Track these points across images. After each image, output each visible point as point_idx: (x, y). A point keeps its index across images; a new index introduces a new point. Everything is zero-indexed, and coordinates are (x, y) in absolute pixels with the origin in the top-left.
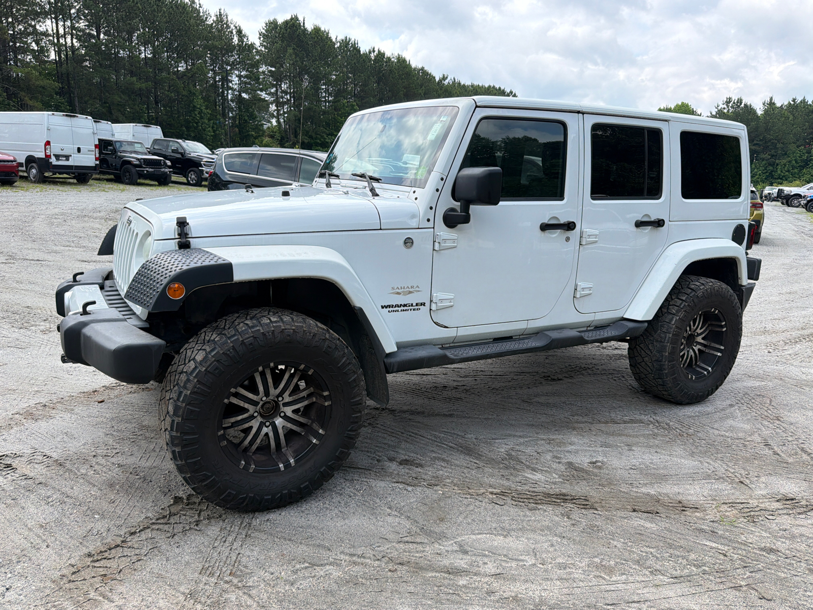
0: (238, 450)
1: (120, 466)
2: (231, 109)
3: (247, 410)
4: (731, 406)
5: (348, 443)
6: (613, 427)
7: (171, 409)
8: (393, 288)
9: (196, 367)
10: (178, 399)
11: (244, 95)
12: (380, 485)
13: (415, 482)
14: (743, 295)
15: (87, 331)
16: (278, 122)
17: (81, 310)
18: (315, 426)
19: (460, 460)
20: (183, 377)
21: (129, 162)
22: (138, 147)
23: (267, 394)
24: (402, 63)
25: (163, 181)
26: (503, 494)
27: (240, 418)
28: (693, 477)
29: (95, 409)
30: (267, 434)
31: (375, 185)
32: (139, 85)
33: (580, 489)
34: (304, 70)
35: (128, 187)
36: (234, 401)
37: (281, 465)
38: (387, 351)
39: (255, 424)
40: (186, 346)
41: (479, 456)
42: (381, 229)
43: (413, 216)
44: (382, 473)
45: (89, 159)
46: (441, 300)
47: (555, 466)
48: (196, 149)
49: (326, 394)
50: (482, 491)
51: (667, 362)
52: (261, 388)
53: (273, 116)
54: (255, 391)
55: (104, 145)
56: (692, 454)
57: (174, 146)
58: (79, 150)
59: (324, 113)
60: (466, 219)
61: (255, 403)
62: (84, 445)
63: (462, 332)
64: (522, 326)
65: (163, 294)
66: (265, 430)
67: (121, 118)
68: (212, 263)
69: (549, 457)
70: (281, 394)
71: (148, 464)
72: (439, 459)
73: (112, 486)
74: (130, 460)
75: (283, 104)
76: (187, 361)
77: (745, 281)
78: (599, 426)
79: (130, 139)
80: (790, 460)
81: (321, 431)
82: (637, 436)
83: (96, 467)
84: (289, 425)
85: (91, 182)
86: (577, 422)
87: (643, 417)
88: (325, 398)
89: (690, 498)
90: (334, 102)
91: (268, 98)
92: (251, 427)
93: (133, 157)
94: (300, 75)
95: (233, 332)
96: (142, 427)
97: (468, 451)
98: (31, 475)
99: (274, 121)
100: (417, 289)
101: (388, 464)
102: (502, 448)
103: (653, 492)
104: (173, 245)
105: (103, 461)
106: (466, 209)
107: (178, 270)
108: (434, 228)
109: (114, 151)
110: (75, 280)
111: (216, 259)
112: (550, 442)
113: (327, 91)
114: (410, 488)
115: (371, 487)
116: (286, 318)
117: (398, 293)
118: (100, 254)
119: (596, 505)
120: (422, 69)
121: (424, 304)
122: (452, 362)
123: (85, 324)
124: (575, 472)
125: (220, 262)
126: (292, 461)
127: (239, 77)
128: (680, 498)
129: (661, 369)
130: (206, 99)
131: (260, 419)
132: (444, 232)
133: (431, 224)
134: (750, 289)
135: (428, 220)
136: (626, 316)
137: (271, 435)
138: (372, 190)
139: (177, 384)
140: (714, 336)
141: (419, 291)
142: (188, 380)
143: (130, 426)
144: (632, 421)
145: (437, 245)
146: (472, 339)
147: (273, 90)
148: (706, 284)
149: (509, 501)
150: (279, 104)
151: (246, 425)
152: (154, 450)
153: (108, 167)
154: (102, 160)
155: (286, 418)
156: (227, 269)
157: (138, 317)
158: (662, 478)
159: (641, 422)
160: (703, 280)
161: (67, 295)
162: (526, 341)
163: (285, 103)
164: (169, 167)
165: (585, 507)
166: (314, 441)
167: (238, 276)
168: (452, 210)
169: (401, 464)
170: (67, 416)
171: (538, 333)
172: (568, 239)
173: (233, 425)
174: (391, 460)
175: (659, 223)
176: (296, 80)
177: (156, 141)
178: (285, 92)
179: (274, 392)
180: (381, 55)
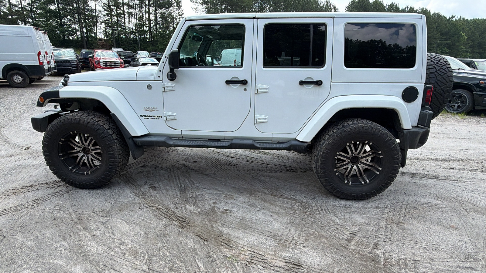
8: (144, 108)
26: (160, 209)
27: (74, 151)
38: (132, 135)
39: (80, 155)
42: (136, 80)
43: (152, 75)
51: (319, 169)
61: (79, 147)
63: (184, 133)
64: (222, 134)
69: (212, 202)
70: (89, 145)
77: (406, 126)
87: (302, 198)
92: (78, 156)
100: (156, 109)
103: (226, 232)
108: (162, 80)
112: (227, 196)
117: (147, 110)
119: (188, 227)
121: (161, 117)
125: (56, 90)
131: (82, 154)
132: (168, 83)
133: (160, 79)
135: (159, 77)
136: (297, 138)
137: (86, 160)
141: (157, 110)
145: (163, 88)
146: (192, 137)
149: (156, 213)
155: (92, 155)
165: (181, 226)
171: (233, 140)
172: (245, 89)
175: (318, 83)
179: (86, 144)
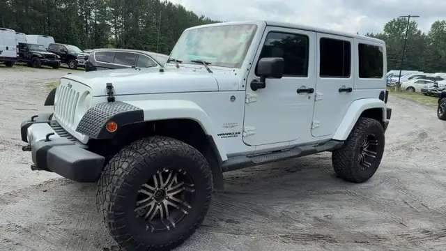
0: (144, 219)
1: (65, 230)
2: (91, 30)
3: (148, 196)
4: (381, 183)
5: (203, 212)
6: (328, 196)
7: (108, 197)
8: (224, 124)
9: (123, 172)
10: (113, 192)
11: (98, 22)
12: (219, 235)
13: (238, 232)
14: (385, 125)
15: (51, 151)
16: (116, 37)
17: (45, 138)
18: (185, 204)
19: (259, 218)
20: (115, 178)
21: (36, 56)
22: (41, 48)
23: (159, 186)
24: (181, 9)
25: (55, 66)
26: (286, 236)
27: (145, 201)
28: (378, 221)
29: (42, 196)
30: (159, 209)
31: (209, 67)
32: (40, 15)
33: (324, 231)
34: (130, 11)
35: (35, 69)
36: (143, 191)
37: (168, 227)
38: (223, 160)
39: (152, 204)
40: (113, 159)
41: (267, 216)
42: (218, 91)
43: (235, 84)
44: (219, 228)
45: (13, 53)
46: (249, 131)
47: (308, 219)
48: (74, 50)
49: (192, 185)
50: (275, 236)
52: (156, 183)
53: (113, 34)
54: (153, 185)
55: (21, 46)
56: (373, 209)
57: (61, 48)
58: (7, 48)
59: (141, 33)
60: (264, 86)
61: (153, 192)
62: (40, 218)
64: (286, 144)
65: (104, 129)
66: (158, 207)
67: (29, 32)
68: (132, 110)
69: (303, 214)
70: (166, 186)
71: (82, 228)
72: (246, 218)
73: (63, 243)
74: (71, 226)
75: (119, 28)
76: (116, 168)
77: (385, 120)
78: (323, 196)
79: (36, 43)
80: (419, 210)
81: (189, 207)
82: (341, 201)
83: (50, 232)
84: (171, 204)
85: (14, 66)
86: (311, 194)
87: (341, 190)
88: (192, 188)
89: (380, 233)
90: (146, 27)
91: (110, 24)
92: (151, 206)
93: (38, 53)
94: (128, 13)
95: (144, 151)
96: (74, 206)
97: (260, 213)
98: (10, 239)
99: (113, 37)
100: (236, 124)
101: (220, 223)
102: (278, 210)
103: (361, 231)
104: (105, 99)
105: (54, 228)
106: (263, 80)
107: (113, 115)
108: (246, 91)
109: (28, 50)
110: (32, 120)
111: (133, 108)
112: (301, 205)
113: (142, 21)
114: (237, 236)
115: (215, 236)
116: (172, 142)
117: (227, 127)
118: (46, 105)
119: (336, 240)
120: (192, 12)
121: (239, 133)
122: (255, 164)
123: (50, 147)
124: (319, 222)
125: (136, 109)
126: (174, 224)
127: (95, 12)
128: (376, 234)
129: (350, 164)
130: (77, 23)
131: (155, 201)
132: (251, 93)
133: (244, 89)
134: (388, 124)
135: (243, 86)
136: (333, 138)
137: (161, 209)
138: (208, 69)
139: (111, 182)
140: (372, 148)
141: (237, 126)
142: (118, 180)
143: (66, 206)
144: (337, 193)
145: (247, 100)
147: (113, 20)
148: (371, 121)
149: (291, 240)
150: (116, 28)
151: (148, 205)
152: (83, 220)
153: (24, 58)
154: (21, 54)
155: (169, 200)
156: (140, 114)
157: (80, 142)
158: (363, 223)
159: (341, 192)
160: (368, 119)
161: (30, 129)
162: (289, 152)
163: (120, 27)
164: (59, 59)
165: (331, 241)
166: (186, 212)
167: (147, 118)
168: (255, 81)
169: (227, 222)
170: (25, 200)
171: (295, 147)
172: (309, 98)
173: (140, 205)
174: (221, 220)
175: (349, 90)
176: (126, 15)
177: (51, 45)
178: (120, 22)
179: (163, 185)
180: (170, 4)
